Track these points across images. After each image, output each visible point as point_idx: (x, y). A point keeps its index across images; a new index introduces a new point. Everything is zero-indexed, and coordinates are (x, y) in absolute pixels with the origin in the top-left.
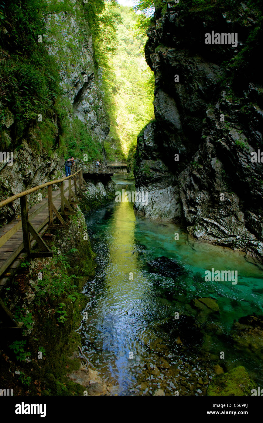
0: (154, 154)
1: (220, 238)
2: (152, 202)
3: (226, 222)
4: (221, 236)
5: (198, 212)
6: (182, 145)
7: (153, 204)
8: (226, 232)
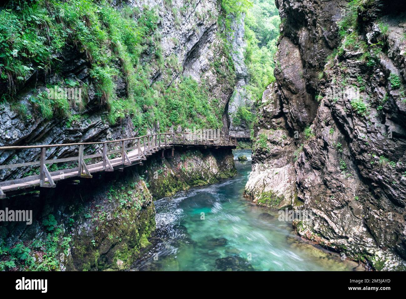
0: (274, 122)
1: (328, 239)
2: (264, 184)
3: (338, 217)
4: (330, 237)
5: (307, 200)
6: (304, 110)
7: (265, 186)
8: (337, 231)
